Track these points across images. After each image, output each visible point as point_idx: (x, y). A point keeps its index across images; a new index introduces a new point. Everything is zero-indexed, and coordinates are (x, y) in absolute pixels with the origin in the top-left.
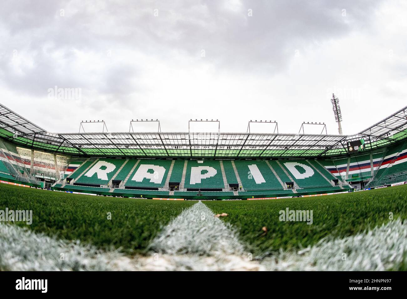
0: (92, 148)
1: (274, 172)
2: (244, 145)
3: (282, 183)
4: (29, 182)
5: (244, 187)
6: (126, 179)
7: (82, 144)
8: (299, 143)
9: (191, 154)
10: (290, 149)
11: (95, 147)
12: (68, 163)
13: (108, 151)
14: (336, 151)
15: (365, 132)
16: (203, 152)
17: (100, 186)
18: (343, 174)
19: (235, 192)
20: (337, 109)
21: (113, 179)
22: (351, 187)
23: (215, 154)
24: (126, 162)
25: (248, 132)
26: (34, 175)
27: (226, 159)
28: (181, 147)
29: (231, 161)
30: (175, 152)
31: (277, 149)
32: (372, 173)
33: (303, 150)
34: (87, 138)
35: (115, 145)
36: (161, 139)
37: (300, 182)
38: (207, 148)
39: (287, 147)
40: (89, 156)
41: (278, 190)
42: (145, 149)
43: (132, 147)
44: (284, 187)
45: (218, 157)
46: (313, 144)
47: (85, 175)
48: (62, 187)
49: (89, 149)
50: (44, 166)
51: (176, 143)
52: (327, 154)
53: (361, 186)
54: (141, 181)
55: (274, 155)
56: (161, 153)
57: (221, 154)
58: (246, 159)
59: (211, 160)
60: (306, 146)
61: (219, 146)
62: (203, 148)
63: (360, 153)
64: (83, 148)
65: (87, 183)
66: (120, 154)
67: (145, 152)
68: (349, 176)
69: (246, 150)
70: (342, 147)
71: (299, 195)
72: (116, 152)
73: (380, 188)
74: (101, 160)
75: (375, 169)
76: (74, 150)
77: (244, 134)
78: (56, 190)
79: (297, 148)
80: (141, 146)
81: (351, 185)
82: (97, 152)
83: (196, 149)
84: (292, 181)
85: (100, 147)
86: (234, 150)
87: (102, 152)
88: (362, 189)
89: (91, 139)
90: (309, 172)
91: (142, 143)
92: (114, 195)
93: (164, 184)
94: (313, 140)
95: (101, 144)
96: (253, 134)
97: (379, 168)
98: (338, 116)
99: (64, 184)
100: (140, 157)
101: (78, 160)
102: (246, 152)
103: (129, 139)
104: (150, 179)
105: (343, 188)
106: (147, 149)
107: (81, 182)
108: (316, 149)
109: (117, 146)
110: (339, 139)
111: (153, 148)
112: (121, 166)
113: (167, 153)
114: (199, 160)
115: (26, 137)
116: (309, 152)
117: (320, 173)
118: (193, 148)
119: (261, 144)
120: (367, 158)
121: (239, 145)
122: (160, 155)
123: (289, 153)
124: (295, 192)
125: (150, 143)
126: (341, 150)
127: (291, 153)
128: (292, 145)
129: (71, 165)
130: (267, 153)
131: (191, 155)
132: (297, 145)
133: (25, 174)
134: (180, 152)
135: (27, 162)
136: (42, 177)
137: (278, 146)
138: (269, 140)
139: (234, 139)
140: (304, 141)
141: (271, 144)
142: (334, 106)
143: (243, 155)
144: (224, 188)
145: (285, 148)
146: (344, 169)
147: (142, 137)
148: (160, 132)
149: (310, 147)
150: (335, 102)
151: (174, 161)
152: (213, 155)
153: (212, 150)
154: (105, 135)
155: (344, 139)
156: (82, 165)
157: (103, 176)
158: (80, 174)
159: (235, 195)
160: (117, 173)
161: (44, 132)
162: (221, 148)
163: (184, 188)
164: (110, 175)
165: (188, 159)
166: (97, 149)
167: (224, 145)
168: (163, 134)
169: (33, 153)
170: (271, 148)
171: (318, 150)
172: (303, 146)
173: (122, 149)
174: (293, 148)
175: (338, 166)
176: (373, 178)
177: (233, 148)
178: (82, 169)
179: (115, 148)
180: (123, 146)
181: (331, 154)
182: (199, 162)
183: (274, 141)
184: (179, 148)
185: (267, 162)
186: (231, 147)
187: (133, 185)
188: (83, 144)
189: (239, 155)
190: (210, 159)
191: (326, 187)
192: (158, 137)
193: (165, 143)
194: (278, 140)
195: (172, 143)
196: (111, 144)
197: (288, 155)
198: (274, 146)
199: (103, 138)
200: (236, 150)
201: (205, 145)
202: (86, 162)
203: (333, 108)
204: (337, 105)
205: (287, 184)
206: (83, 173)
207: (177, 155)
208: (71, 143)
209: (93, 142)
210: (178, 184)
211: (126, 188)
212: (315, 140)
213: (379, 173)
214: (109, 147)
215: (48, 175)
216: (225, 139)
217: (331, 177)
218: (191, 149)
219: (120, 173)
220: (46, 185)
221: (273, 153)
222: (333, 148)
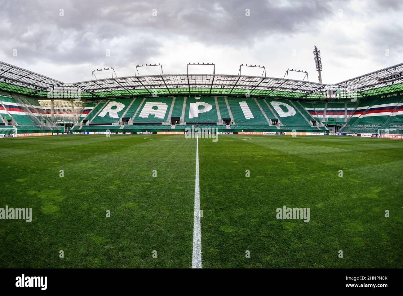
0: (103, 92)
1: (261, 109)
2: (235, 85)
3: (268, 119)
4: (52, 129)
5: (235, 121)
6: (134, 116)
7: (94, 90)
8: (283, 86)
9: (190, 91)
10: (276, 90)
11: (106, 91)
12: (84, 106)
13: (118, 93)
14: (315, 95)
15: (342, 84)
16: (200, 90)
17: (112, 124)
18: (320, 116)
19: (227, 125)
20: (318, 60)
21: (123, 117)
22: (327, 129)
23: (211, 92)
24: (134, 100)
25: (240, 74)
26: (55, 122)
27: (220, 96)
28: (181, 86)
29: (225, 98)
30: (176, 90)
31: (264, 89)
32: (346, 119)
33: (287, 92)
34: (99, 84)
35: (124, 87)
36: (163, 80)
37: (283, 119)
38: (204, 87)
39: (273, 89)
40: (101, 99)
41: (265, 126)
42: (149, 89)
43: (138, 88)
44: (269, 123)
45: (213, 95)
46: (296, 88)
47: (98, 116)
48: (80, 129)
49: (101, 93)
50: (63, 113)
51: (177, 83)
52: (307, 98)
53: (336, 130)
54: (147, 117)
55: (261, 94)
56: (163, 92)
57: (215, 92)
58: (237, 97)
59: (207, 97)
60: (290, 89)
61: (214, 85)
62: (200, 87)
63: (336, 100)
64: (96, 92)
65: (101, 122)
66: (128, 94)
67: (150, 91)
68: (326, 119)
69: (238, 89)
70: (321, 93)
71: (282, 131)
72: (125, 93)
73: (351, 135)
74: (112, 100)
75: (348, 116)
76: (88, 95)
77: (236, 76)
78: (74, 132)
79: (281, 90)
80: (146, 87)
81: (327, 127)
82: (108, 95)
83: (194, 88)
84: (277, 118)
85: (110, 90)
86: (227, 88)
87: (113, 94)
88: (336, 132)
89: (102, 84)
90: (292, 112)
91: (147, 84)
92: (124, 131)
93: (167, 119)
94: (296, 84)
95: (111, 88)
96: (244, 77)
97: (352, 116)
98: (319, 66)
99: (81, 125)
100: (145, 96)
101: (92, 103)
102: (238, 91)
103: (136, 81)
104: (155, 115)
105: (319, 129)
106: (151, 89)
107: (95, 123)
108: (298, 92)
109: (125, 88)
110: (318, 86)
111: (157, 88)
112: (129, 105)
113: (169, 92)
114: (196, 97)
115: (45, 90)
116: (292, 94)
117: (301, 113)
118: (191, 86)
119: (250, 84)
120: (342, 106)
121: (232, 85)
122: (163, 93)
123: (275, 93)
124: (279, 128)
125: (153, 84)
126: (320, 96)
127: (277, 93)
128: (278, 87)
129: (86, 108)
130: (255, 92)
131: (190, 93)
132: (282, 88)
133: (48, 122)
134: (180, 90)
135: (48, 111)
136: (62, 122)
137: (265, 87)
138: (258, 82)
139: (227, 80)
140: (288, 85)
141: (260, 85)
142: (316, 57)
143: (234, 93)
144: (218, 122)
145: (271, 89)
146: (321, 112)
147: (147, 79)
148: (162, 74)
149: (293, 90)
150: (317, 52)
151: (175, 98)
152: (209, 93)
153: (208, 88)
154: (114, 80)
155: (323, 87)
156: (96, 107)
157: (114, 115)
158: (94, 115)
159: (227, 128)
160: (126, 111)
161: (61, 84)
162: (216, 87)
163: (184, 122)
164: (120, 114)
165: (187, 96)
166: (108, 92)
167: (219, 85)
168: (165, 76)
169: (53, 103)
170: (259, 88)
171: (300, 93)
172: (287, 89)
173: (129, 90)
174: (279, 90)
175: (317, 109)
176: (346, 124)
177: (226, 87)
178: (96, 111)
179: (124, 90)
180: (131, 87)
181: (311, 98)
182: (197, 98)
183: (262, 83)
184: (179, 87)
185: (255, 99)
186: (225, 86)
187: (140, 121)
188: (96, 89)
189: (232, 93)
190: (206, 95)
191: (306, 127)
192: (161, 79)
193: (167, 83)
194: (265, 82)
195: (173, 83)
196: (120, 87)
197: (274, 95)
198: (262, 87)
199: (113, 82)
200: (228, 88)
201: (202, 84)
202: (98, 104)
203: (315, 59)
204: (319, 56)
205: (273, 120)
206: (97, 114)
207: (177, 93)
208: (85, 90)
209: (104, 86)
210: (179, 118)
211: (134, 124)
212: (297, 85)
213: (352, 120)
214: (118, 89)
215: (67, 120)
216: (219, 80)
217: (310, 118)
218: (189, 88)
219: (128, 111)
220: (66, 128)
221: (261, 92)
222: (313, 93)
